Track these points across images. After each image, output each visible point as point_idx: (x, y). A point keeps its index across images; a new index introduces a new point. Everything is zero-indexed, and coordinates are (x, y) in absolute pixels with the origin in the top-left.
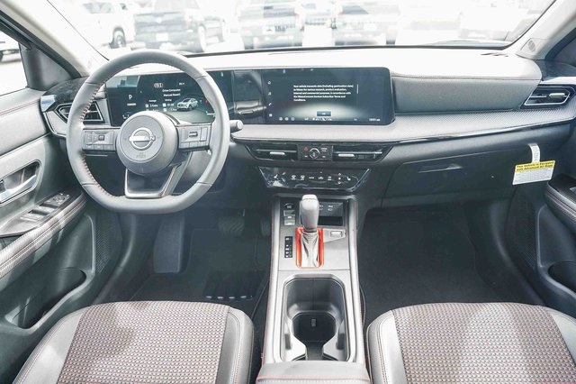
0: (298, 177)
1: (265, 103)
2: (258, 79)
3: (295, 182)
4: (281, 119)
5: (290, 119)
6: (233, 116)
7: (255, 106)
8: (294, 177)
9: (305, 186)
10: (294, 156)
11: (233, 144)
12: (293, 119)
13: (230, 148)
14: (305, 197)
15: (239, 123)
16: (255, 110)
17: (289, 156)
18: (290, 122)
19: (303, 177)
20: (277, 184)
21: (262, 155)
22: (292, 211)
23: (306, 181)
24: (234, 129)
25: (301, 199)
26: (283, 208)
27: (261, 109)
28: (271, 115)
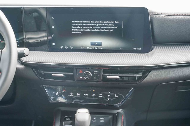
0: (75, 94)
1: (50, 33)
3: (72, 98)
4: (62, 47)
7: (42, 36)
8: (71, 94)
9: (81, 102)
10: (71, 78)
11: (21, 67)
12: (71, 48)
13: (17, 70)
14: (79, 110)
15: (26, 50)
16: (42, 39)
17: (67, 77)
18: (69, 50)
19: (79, 94)
21: (45, 76)
22: (71, 122)
23: (81, 98)
26: (63, 120)
27: (46, 39)
28: (54, 44)
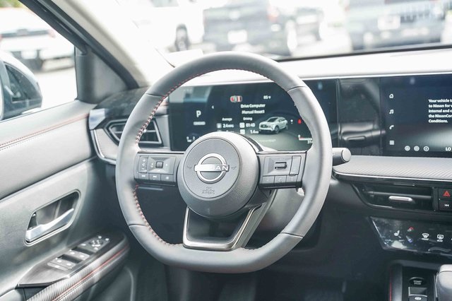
0: (433, 236)
1: (383, 126)
2: (375, 92)
3: (426, 245)
4: (407, 148)
5: (421, 148)
6: (336, 143)
7: (369, 130)
8: (425, 236)
9: (444, 252)
10: (428, 205)
11: (335, 182)
12: (426, 149)
14: (445, 268)
16: (368, 135)
17: (418, 204)
18: (421, 154)
19: (440, 238)
20: (398, 245)
21: (376, 200)
22: (424, 289)
23: (445, 244)
24: (338, 161)
25: (436, 272)
26: (407, 283)
27: (377, 133)
28: (392, 143)
